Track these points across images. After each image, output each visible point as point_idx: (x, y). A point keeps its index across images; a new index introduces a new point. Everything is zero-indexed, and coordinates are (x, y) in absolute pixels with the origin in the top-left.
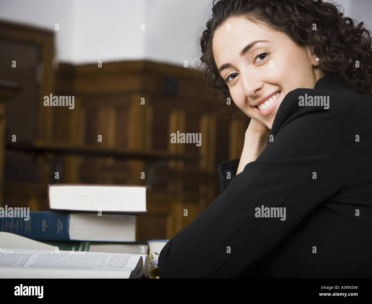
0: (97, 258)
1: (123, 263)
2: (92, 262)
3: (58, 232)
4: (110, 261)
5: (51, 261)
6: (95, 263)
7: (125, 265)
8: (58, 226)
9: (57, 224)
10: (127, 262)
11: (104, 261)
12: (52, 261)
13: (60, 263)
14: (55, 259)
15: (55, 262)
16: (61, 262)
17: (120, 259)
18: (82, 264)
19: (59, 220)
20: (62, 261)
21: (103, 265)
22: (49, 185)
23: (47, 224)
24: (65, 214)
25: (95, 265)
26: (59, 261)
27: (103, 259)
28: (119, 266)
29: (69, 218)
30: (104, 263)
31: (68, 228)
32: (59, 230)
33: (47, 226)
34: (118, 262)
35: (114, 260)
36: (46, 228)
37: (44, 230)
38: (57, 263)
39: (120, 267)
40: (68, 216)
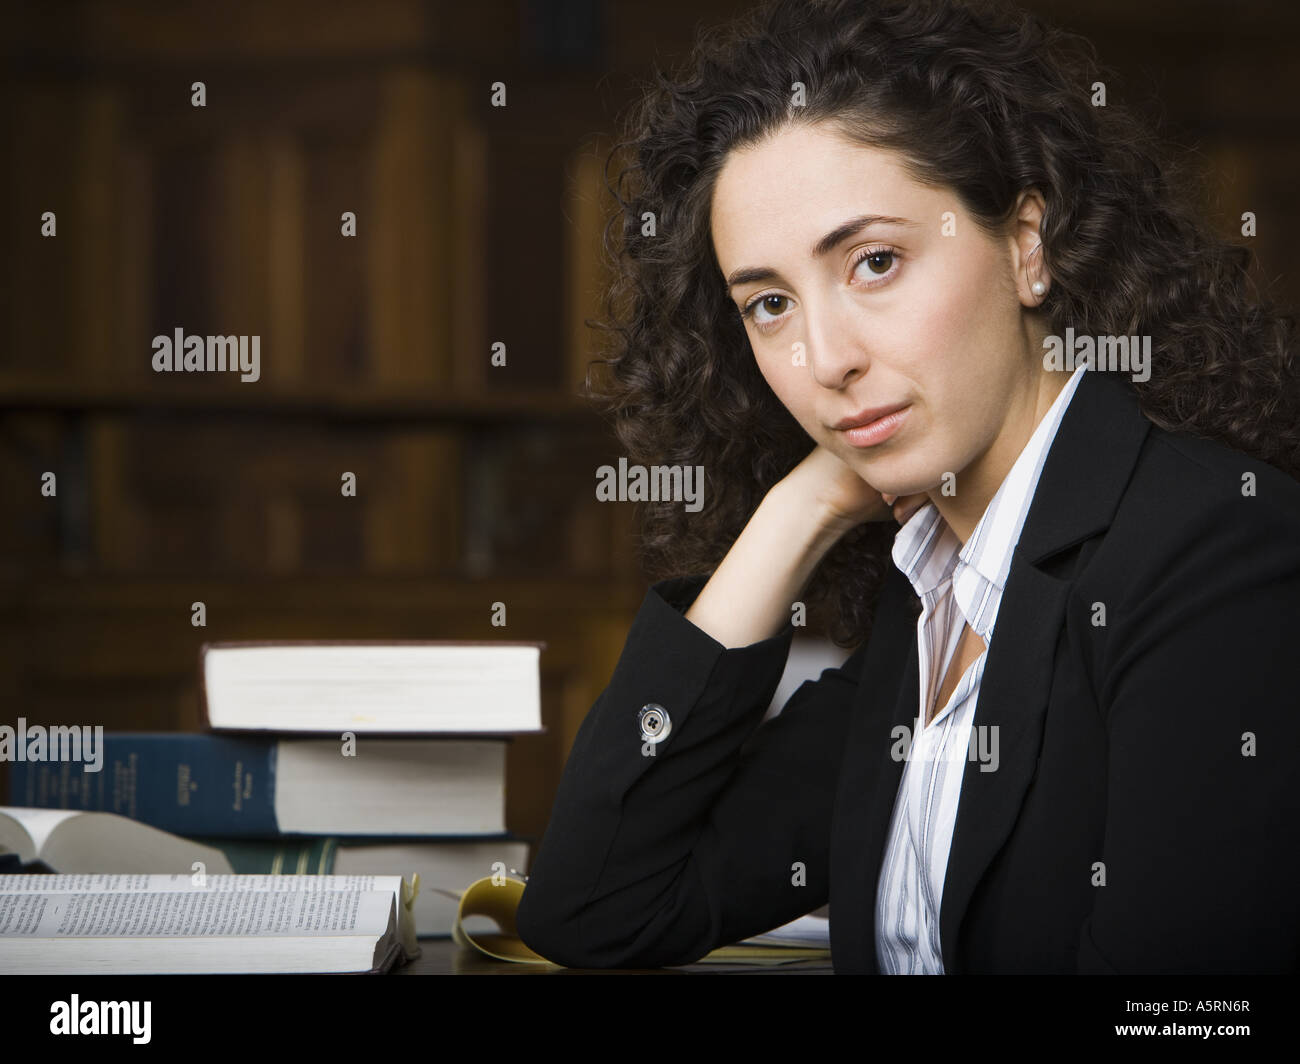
0: (259, 904)
1: (345, 915)
2: (248, 915)
3: (237, 807)
4: (303, 910)
5: (117, 915)
6: (256, 917)
7: (353, 922)
8: (237, 785)
9: (233, 780)
10: (355, 911)
11: (282, 910)
12: (121, 917)
13: (146, 920)
14: (127, 908)
15: (130, 917)
16: (151, 918)
17: (330, 904)
18: (217, 921)
19: (239, 766)
20: (152, 915)
21: (283, 922)
22: (205, 647)
23: (193, 778)
24: (261, 744)
25: (259, 923)
26: (143, 914)
27: (279, 906)
28: (335, 924)
29: (275, 760)
30: (285, 917)
31: (272, 791)
32: (238, 799)
33: (194, 786)
34: (329, 912)
35: (313, 906)
36: (192, 794)
37: (184, 799)
38: (137, 921)
39: (339, 926)
40: (272, 751)
